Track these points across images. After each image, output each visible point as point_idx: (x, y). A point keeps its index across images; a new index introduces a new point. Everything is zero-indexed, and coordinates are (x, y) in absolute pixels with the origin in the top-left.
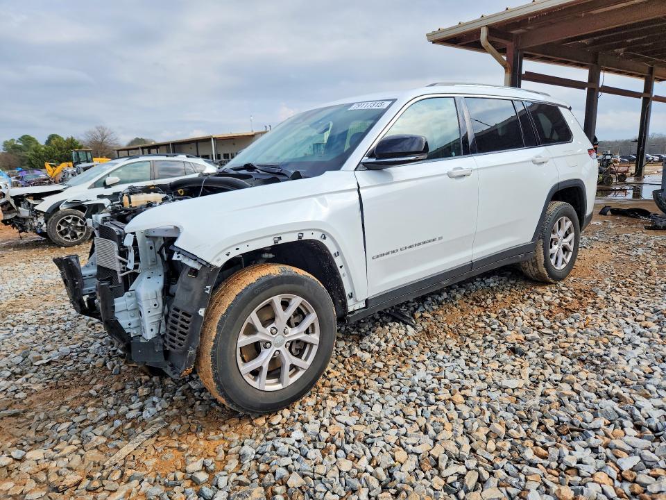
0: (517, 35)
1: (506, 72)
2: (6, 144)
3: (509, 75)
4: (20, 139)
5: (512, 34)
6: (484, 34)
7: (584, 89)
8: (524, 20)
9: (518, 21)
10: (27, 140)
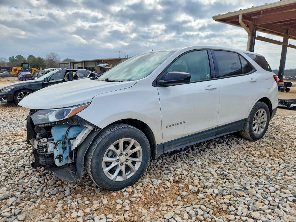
0: (255, 19)
1: (249, 35)
2: (10, 58)
3: (250, 37)
4: (16, 57)
5: (253, 18)
6: (240, 18)
7: (281, 45)
8: (259, 12)
9: (256, 12)
10: (20, 57)
